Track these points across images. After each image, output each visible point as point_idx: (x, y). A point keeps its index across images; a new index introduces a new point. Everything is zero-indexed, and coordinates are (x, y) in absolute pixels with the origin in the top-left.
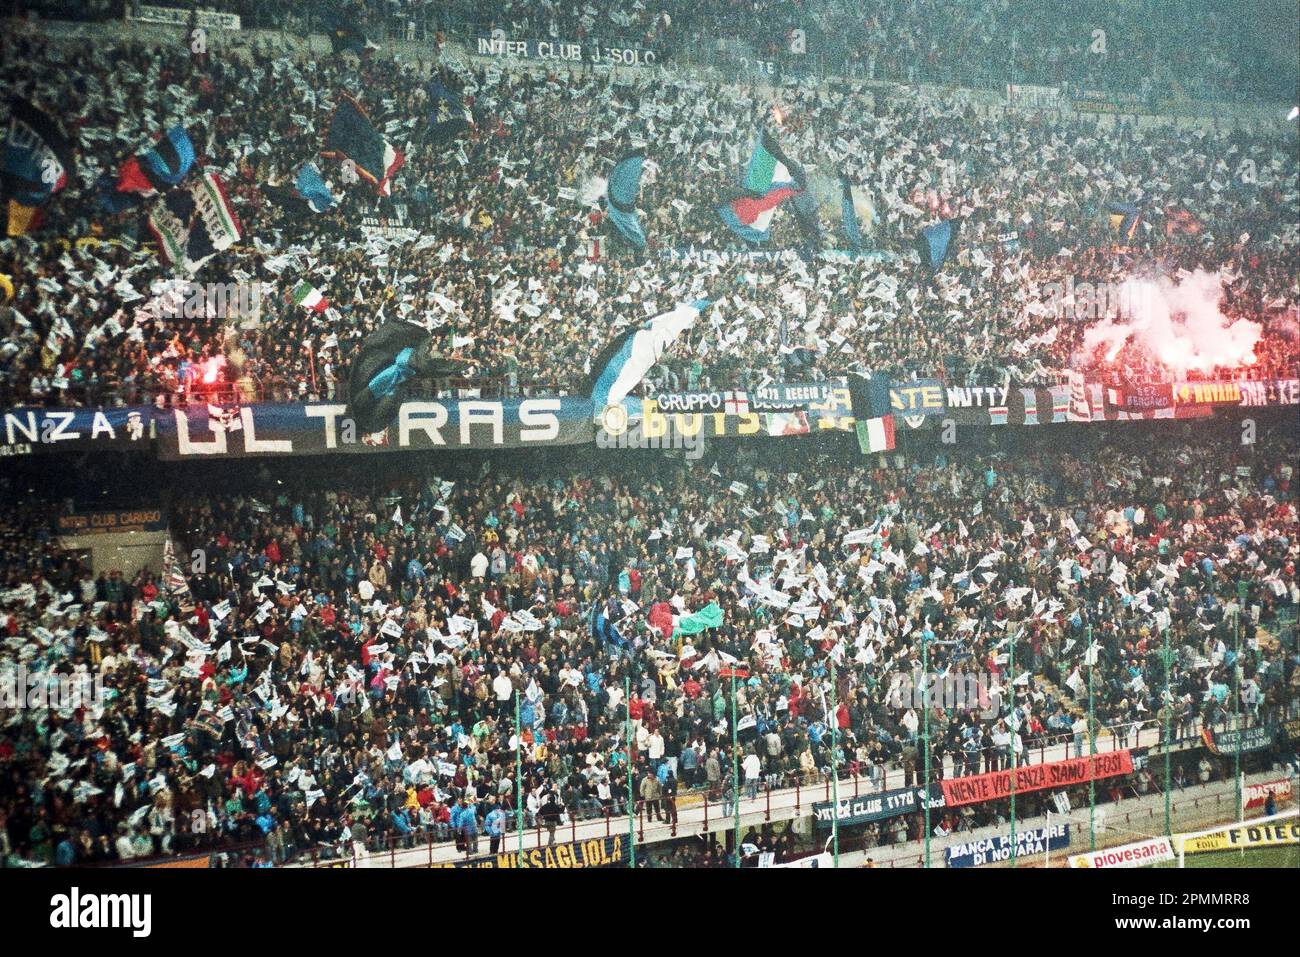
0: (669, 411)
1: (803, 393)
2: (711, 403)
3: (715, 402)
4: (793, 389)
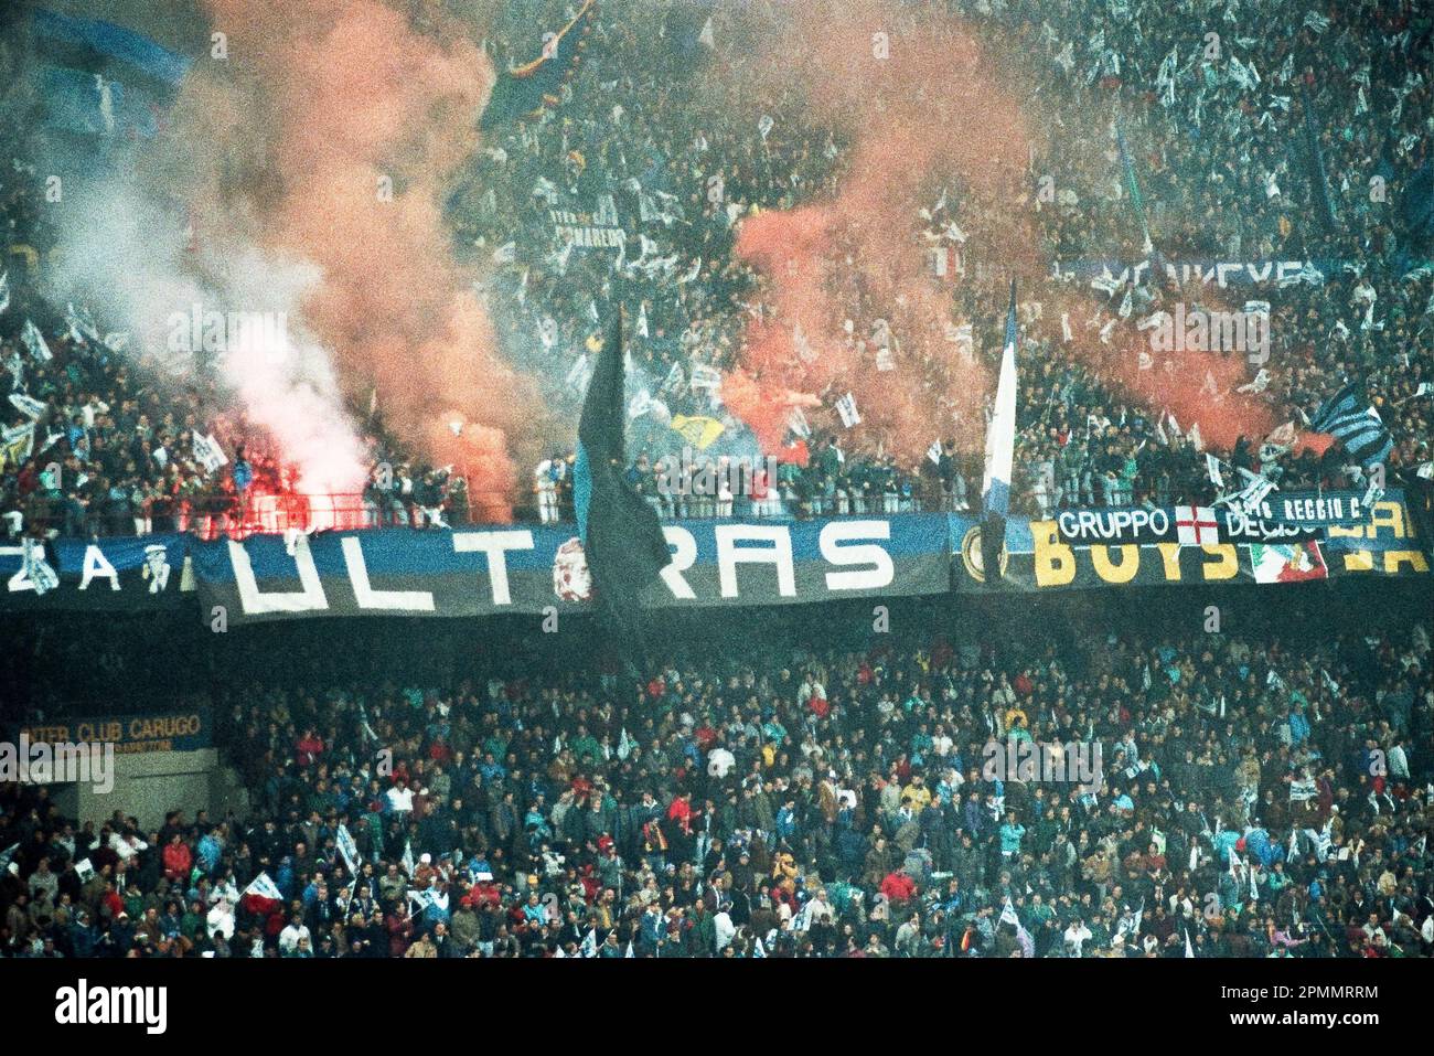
0: (1079, 540)
1: (1314, 508)
2: (1153, 526)
3: (1160, 526)
4: (1298, 502)
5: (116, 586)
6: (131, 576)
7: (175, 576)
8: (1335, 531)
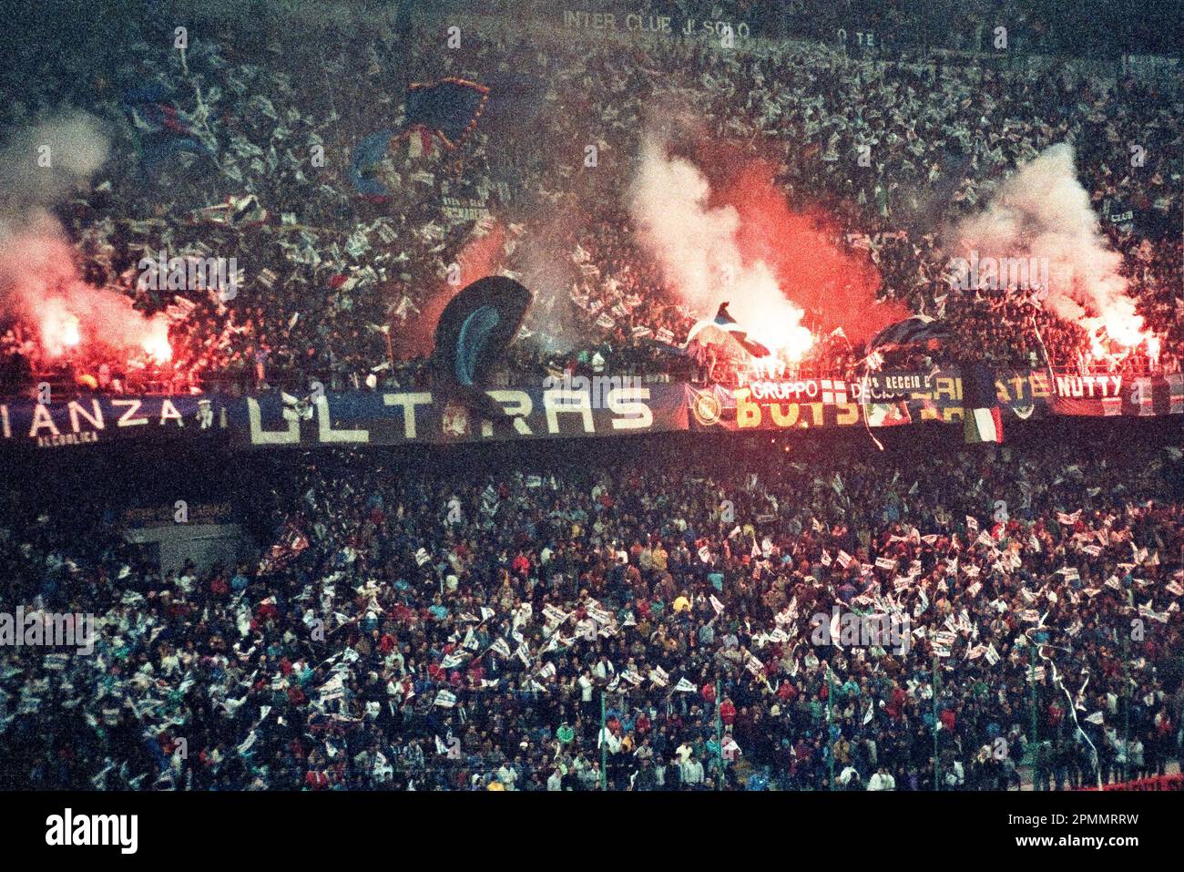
0: (763, 400)
1: (903, 381)
2: (808, 392)
3: (812, 391)
4: (894, 378)
5: (181, 424)
6: (190, 418)
7: (216, 419)
8: (915, 396)
